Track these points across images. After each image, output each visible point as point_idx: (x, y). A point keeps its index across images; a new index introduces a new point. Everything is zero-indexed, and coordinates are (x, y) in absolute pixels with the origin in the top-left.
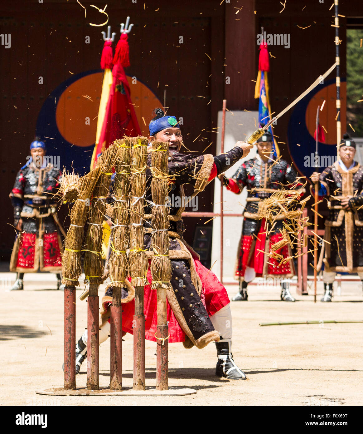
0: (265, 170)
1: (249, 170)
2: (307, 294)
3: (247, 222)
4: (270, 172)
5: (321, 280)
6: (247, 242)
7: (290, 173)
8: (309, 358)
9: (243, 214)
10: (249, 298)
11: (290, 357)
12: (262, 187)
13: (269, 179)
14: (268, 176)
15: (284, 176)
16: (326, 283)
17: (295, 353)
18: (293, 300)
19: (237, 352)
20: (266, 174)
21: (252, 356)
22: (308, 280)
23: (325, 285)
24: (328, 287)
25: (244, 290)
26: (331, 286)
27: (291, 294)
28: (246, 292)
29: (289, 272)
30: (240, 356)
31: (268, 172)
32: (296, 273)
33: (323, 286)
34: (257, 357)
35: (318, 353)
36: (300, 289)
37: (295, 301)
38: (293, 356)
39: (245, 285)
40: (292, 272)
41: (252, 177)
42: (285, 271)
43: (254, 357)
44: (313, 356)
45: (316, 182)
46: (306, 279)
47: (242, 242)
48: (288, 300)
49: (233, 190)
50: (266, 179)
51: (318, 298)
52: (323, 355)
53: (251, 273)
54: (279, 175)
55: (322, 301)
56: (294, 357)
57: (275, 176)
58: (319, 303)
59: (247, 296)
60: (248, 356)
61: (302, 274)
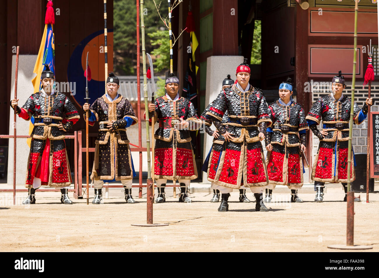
0: (48, 101)
1: (36, 101)
2: (82, 198)
3: (35, 142)
4: (53, 103)
5: (93, 187)
6: (35, 158)
7: (68, 103)
8: (80, 247)
9: (32, 136)
10: (36, 202)
11: (65, 246)
12: (46, 114)
13: (52, 108)
14: (51, 105)
15: (64, 105)
16: (96, 188)
17: (70, 244)
18: (71, 202)
19: (24, 244)
20: (50, 104)
21: (36, 246)
22: (83, 187)
23: (96, 190)
24: (98, 192)
25: (33, 195)
26: (100, 191)
27: (69, 198)
28: (34, 197)
29: (68, 181)
30: (26, 246)
31: (51, 103)
32: (73, 182)
33: (94, 191)
34: (40, 247)
35: (87, 243)
36: (77, 194)
37: (72, 203)
38: (68, 245)
39: (33, 191)
40: (70, 180)
41: (39, 107)
42: (64, 180)
43: (37, 247)
44: (84, 245)
45: (87, 110)
46: (81, 186)
47: (31, 157)
48: (67, 203)
49: (24, 118)
50: (49, 108)
51: (90, 201)
52: (92, 245)
53: (37, 182)
54: (60, 105)
55: (93, 203)
56: (69, 247)
57: (57, 105)
58: (91, 205)
59: (35, 200)
60: (32, 247)
61: (78, 183)
